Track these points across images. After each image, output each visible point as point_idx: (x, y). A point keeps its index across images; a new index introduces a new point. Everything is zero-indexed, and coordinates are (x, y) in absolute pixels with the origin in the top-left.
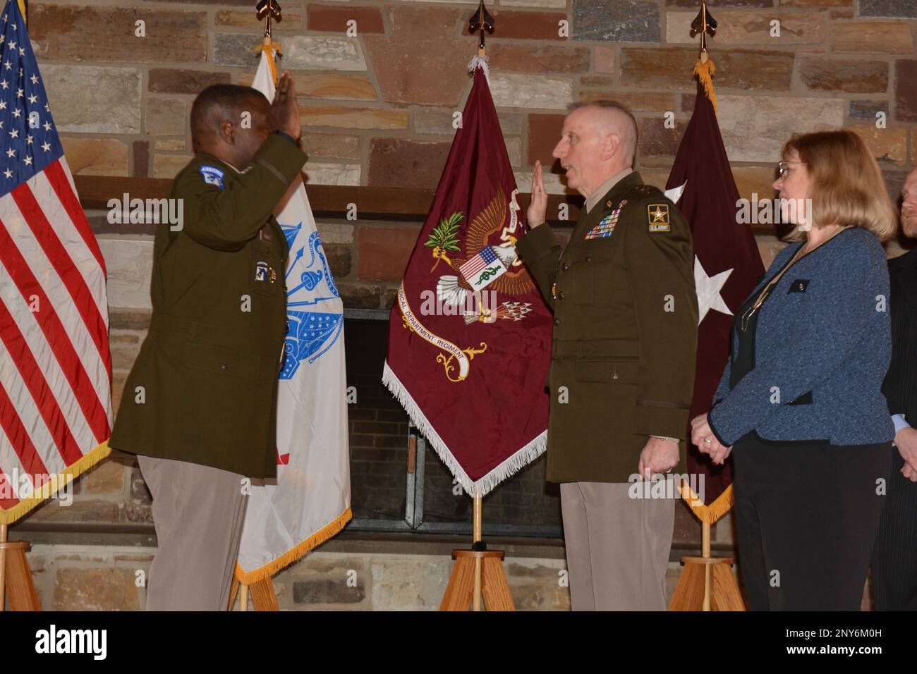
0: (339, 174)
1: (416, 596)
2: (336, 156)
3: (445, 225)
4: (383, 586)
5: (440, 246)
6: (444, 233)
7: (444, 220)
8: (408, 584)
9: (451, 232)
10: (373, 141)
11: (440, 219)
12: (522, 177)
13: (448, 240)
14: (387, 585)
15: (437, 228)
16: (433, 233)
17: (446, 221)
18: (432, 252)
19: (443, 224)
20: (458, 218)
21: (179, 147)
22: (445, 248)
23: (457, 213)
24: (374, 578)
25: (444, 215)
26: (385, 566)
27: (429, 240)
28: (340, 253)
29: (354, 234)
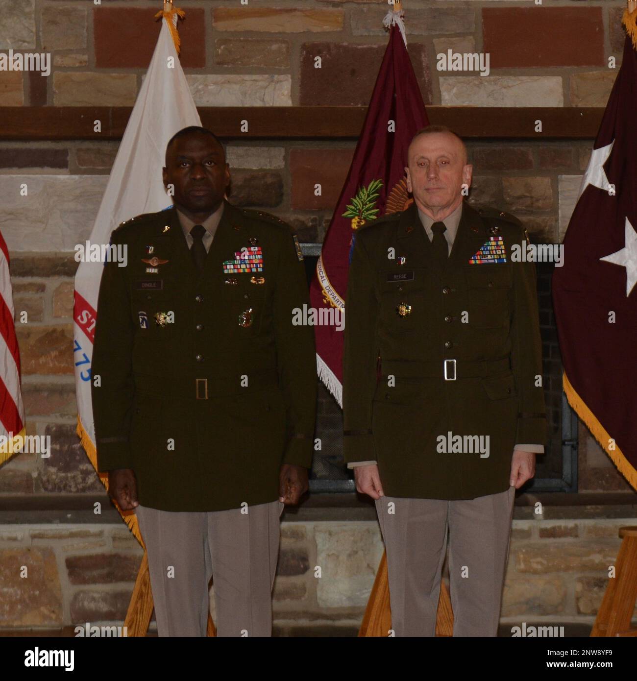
0: (266, 87)
1: (366, 565)
2: (262, 65)
3: (364, 194)
4: (329, 555)
5: (359, 216)
6: (362, 202)
7: (362, 188)
8: (356, 552)
9: (370, 201)
10: (304, 47)
11: (357, 187)
12: (477, 82)
13: (367, 210)
14: (333, 554)
15: (355, 198)
16: (351, 203)
17: (364, 190)
18: (351, 223)
19: (361, 193)
20: (377, 186)
21: (81, 62)
22: (365, 219)
23: (376, 181)
24: (318, 547)
25: (362, 182)
26: (330, 534)
27: (348, 210)
28: (269, 180)
29: (285, 158)
